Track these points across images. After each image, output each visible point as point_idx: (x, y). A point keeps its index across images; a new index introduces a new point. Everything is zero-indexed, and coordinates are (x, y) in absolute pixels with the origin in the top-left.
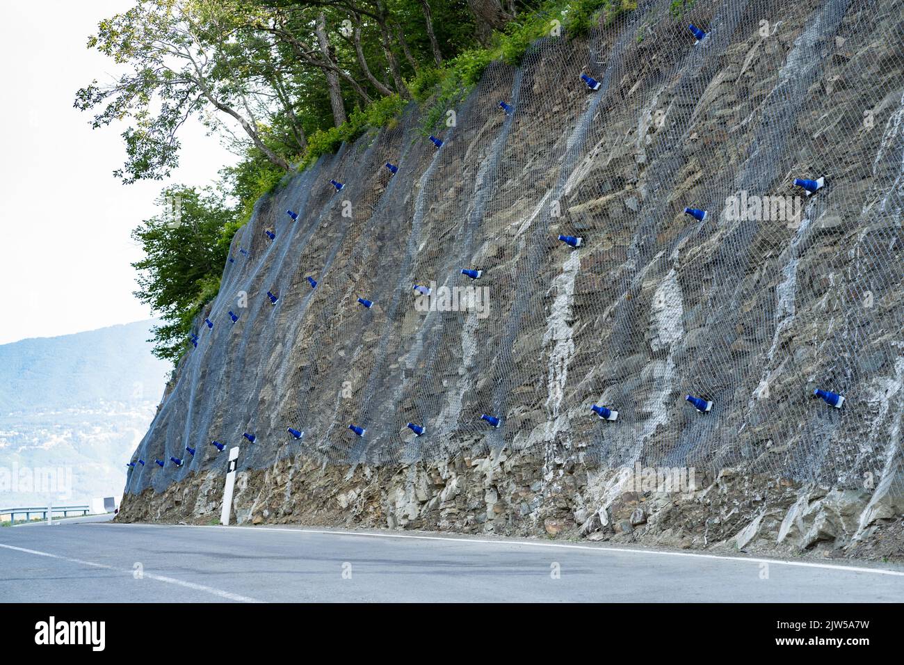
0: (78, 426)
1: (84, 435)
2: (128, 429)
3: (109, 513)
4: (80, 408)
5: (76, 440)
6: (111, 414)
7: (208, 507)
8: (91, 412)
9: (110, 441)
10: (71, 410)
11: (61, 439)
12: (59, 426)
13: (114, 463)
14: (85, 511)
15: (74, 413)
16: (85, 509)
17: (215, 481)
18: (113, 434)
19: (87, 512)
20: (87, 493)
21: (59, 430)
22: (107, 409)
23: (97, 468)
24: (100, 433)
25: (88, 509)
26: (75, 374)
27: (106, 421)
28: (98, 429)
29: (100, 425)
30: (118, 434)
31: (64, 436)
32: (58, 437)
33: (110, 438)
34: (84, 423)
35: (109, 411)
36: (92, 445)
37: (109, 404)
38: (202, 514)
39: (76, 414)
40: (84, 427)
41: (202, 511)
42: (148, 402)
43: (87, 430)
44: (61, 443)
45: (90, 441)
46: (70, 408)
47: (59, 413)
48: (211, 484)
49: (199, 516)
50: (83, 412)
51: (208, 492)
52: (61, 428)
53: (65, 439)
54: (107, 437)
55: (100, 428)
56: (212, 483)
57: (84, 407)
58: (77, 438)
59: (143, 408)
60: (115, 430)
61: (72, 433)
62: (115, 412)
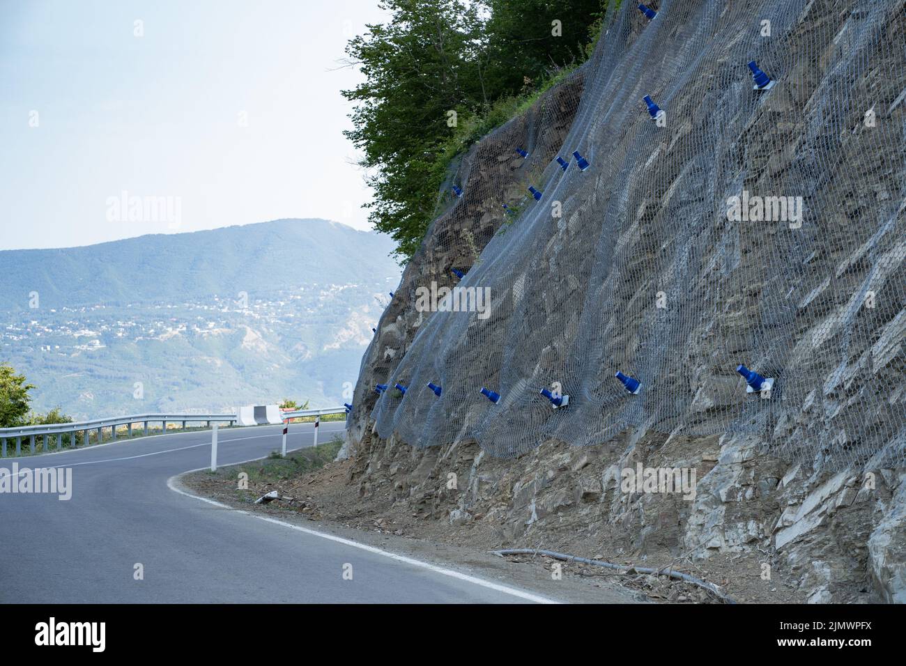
0: (193, 320)
1: (198, 329)
2: (239, 326)
3: (259, 425)
4: (196, 304)
5: (190, 333)
6: (225, 310)
7: (731, 534)
8: (206, 307)
9: (223, 337)
10: (187, 305)
11: (176, 332)
12: (175, 320)
13: (226, 357)
14: (232, 422)
15: (189, 307)
16: (232, 419)
17: (748, 468)
18: (226, 330)
19: (234, 424)
20: (198, 385)
21: (175, 324)
22: (221, 305)
23: (209, 361)
24: (214, 328)
25: (235, 419)
26: (192, 271)
27: (220, 317)
28: (211, 325)
29: (214, 321)
30: (230, 330)
31: (178, 329)
32: (173, 330)
33: (223, 333)
34: (199, 318)
35: (223, 307)
36: (205, 339)
37: (223, 300)
38: (716, 549)
39: (191, 309)
40: (199, 322)
41: (715, 542)
42: (260, 301)
43: (202, 325)
44: (175, 336)
45: (204, 335)
46: (185, 302)
47: (175, 306)
48: (735, 474)
49: (706, 554)
50: (198, 307)
51: (731, 493)
52: (176, 322)
53: (180, 332)
54: (220, 332)
55: (213, 323)
56: (738, 471)
57: (199, 303)
58: (191, 331)
59: (256, 306)
60: (228, 326)
61: (187, 327)
62: (229, 309)
